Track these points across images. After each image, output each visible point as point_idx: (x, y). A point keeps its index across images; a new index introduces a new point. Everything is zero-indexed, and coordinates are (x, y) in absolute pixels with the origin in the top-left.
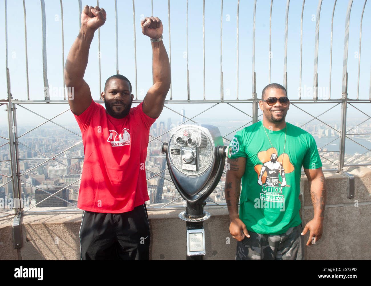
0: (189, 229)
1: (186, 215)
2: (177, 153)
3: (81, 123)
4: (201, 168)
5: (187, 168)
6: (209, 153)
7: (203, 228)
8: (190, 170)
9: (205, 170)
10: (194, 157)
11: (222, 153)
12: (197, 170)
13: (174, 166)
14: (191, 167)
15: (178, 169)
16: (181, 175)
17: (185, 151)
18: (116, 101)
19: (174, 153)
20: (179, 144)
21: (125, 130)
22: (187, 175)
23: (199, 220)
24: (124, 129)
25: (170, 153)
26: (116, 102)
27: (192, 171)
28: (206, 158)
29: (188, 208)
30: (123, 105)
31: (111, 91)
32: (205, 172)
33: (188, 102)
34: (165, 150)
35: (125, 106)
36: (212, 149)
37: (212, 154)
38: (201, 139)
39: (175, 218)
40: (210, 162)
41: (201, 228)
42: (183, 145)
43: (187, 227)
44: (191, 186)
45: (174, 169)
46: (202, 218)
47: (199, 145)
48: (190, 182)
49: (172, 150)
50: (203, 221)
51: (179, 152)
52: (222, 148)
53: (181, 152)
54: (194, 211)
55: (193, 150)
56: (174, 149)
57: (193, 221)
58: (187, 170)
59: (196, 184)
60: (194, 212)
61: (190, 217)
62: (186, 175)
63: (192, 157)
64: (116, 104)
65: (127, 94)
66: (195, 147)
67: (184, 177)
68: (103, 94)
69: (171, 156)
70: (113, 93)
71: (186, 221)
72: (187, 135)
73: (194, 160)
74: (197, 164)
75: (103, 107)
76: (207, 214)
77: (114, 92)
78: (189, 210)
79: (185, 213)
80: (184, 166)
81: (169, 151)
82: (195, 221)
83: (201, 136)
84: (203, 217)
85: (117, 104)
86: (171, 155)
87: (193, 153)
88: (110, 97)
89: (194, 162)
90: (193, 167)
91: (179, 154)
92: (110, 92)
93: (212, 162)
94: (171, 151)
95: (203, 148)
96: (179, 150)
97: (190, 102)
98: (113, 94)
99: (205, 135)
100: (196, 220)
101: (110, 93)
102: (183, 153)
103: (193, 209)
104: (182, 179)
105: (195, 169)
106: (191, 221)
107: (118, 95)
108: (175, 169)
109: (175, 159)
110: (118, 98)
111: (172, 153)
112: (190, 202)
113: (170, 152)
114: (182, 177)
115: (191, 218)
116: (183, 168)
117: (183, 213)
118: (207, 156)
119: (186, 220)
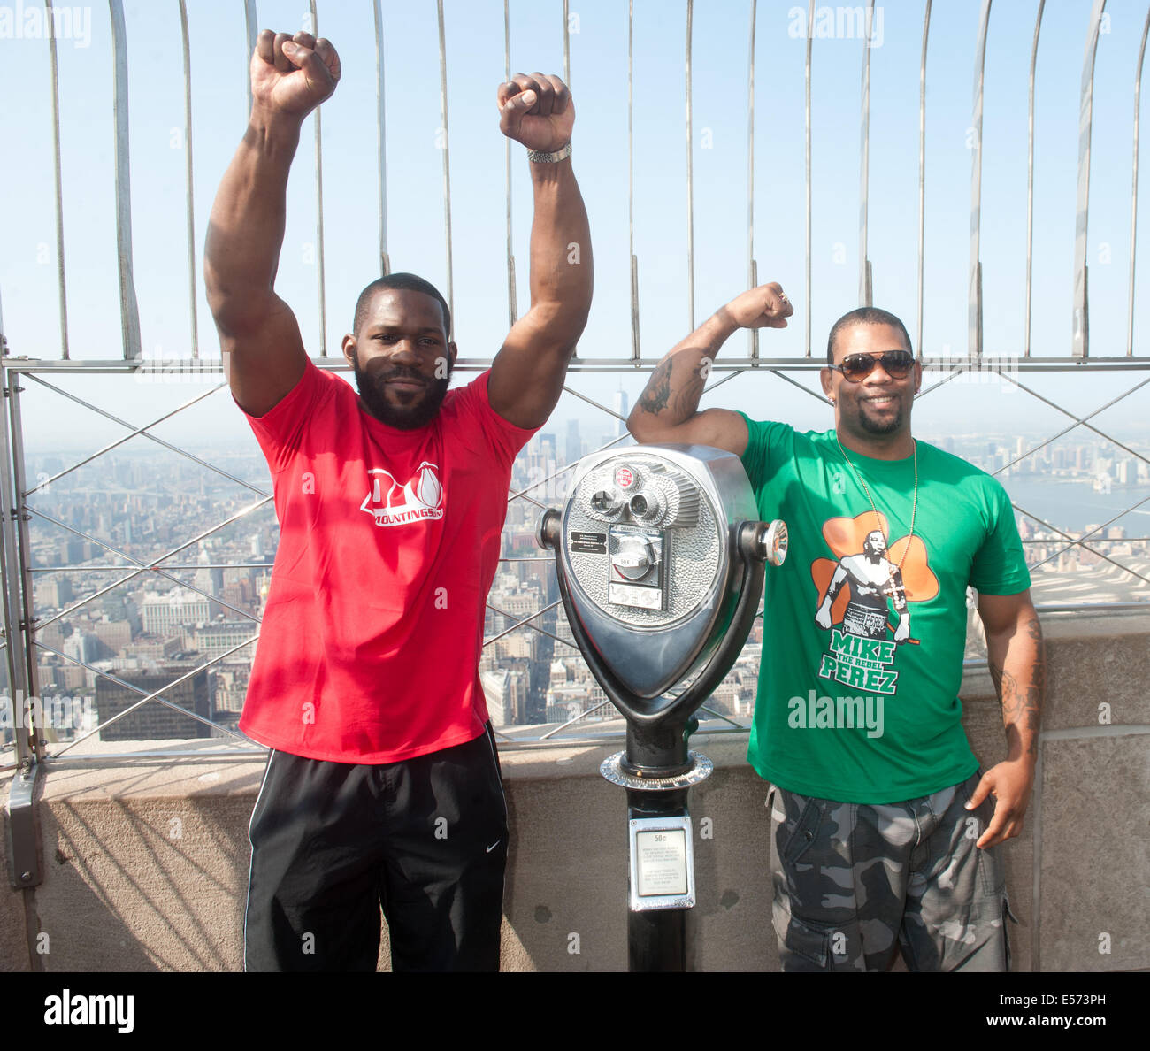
0: (636, 816)
1: (627, 768)
2: (595, 546)
3: (270, 443)
4: (678, 602)
5: (631, 597)
6: (707, 546)
7: (686, 812)
8: (639, 608)
9: (693, 607)
10: (654, 560)
11: (754, 549)
12: (666, 607)
13: (584, 592)
14: (644, 598)
15: (596, 602)
16: (610, 626)
17: (623, 539)
18: (394, 366)
19: (582, 545)
20: (600, 516)
21: (425, 467)
22: (630, 624)
23: (672, 785)
24: (422, 466)
25: (570, 547)
26: (394, 371)
27: (648, 611)
28: (696, 566)
29: (634, 741)
30: (419, 381)
31: (378, 332)
32: (692, 614)
33: (633, 367)
34: (552, 536)
35: (425, 385)
36: (716, 532)
37: (718, 551)
38: (679, 496)
39: (588, 778)
40: (712, 579)
41: (680, 813)
42: (615, 519)
43: (629, 810)
44: (643, 663)
45: (582, 605)
46: (682, 777)
47: (672, 519)
48: (641, 650)
49: (576, 536)
50: (688, 788)
51: (600, 543)
52: (752, 528)
53: (606, 544)
54: (654, 753)
55: (650, 538)
56: (584, 534)
57: (652, 786)
58: (630, 609)
59: (660, 658)
60: (653, 755)
61: (639, 774)
62: (626, 623)
63: (647, 561)
64: (394, 379)
65: (435, 343)
66: (656, 526)
67: (619, 631)
68: (350, 343)
69: (571, 556)
70: (383, 338)
71: (627, 789)
72: (629, 482)
73: (655, 573)
74: (664, 584)
75: (348, 387)
76: (700, 764)
77: (389, 336)
78: (637, 748)
79: (622, 760)
80: (619, 594)
81: (566, 541)
82: (659, 788)
83: (680, 487)
84: (686, 772)
85: (399, 378)
86: (572, 554)
87: (649, 545)
88: (372, 351)
89: (655, 580)
90: (651, 597)
91: (602, 550)
92: (374, 337)
93: (716, 581)
94: (571, 540)
95: (687, 527)
96: (601, 538)
97: (642, 366)
98: (384, 344)
99: (691, 482)
100: (663, 786)
101: (375, 341)
102: (615, 546)
103: (652, 746)
104: (612, 640)
105: (657, 605)
106: (645, 788)
107: (401, 347)
108: (586, 602)
109: (586, 569)
110: (403, 358)
111: (576, 548)
112: (641, 719)
113: (571, 542)
114: (612, 633)
115: (645, 776)
116: (615, 599)
117: (615, 760)
118: (701, 556)
119: (627, 783)
